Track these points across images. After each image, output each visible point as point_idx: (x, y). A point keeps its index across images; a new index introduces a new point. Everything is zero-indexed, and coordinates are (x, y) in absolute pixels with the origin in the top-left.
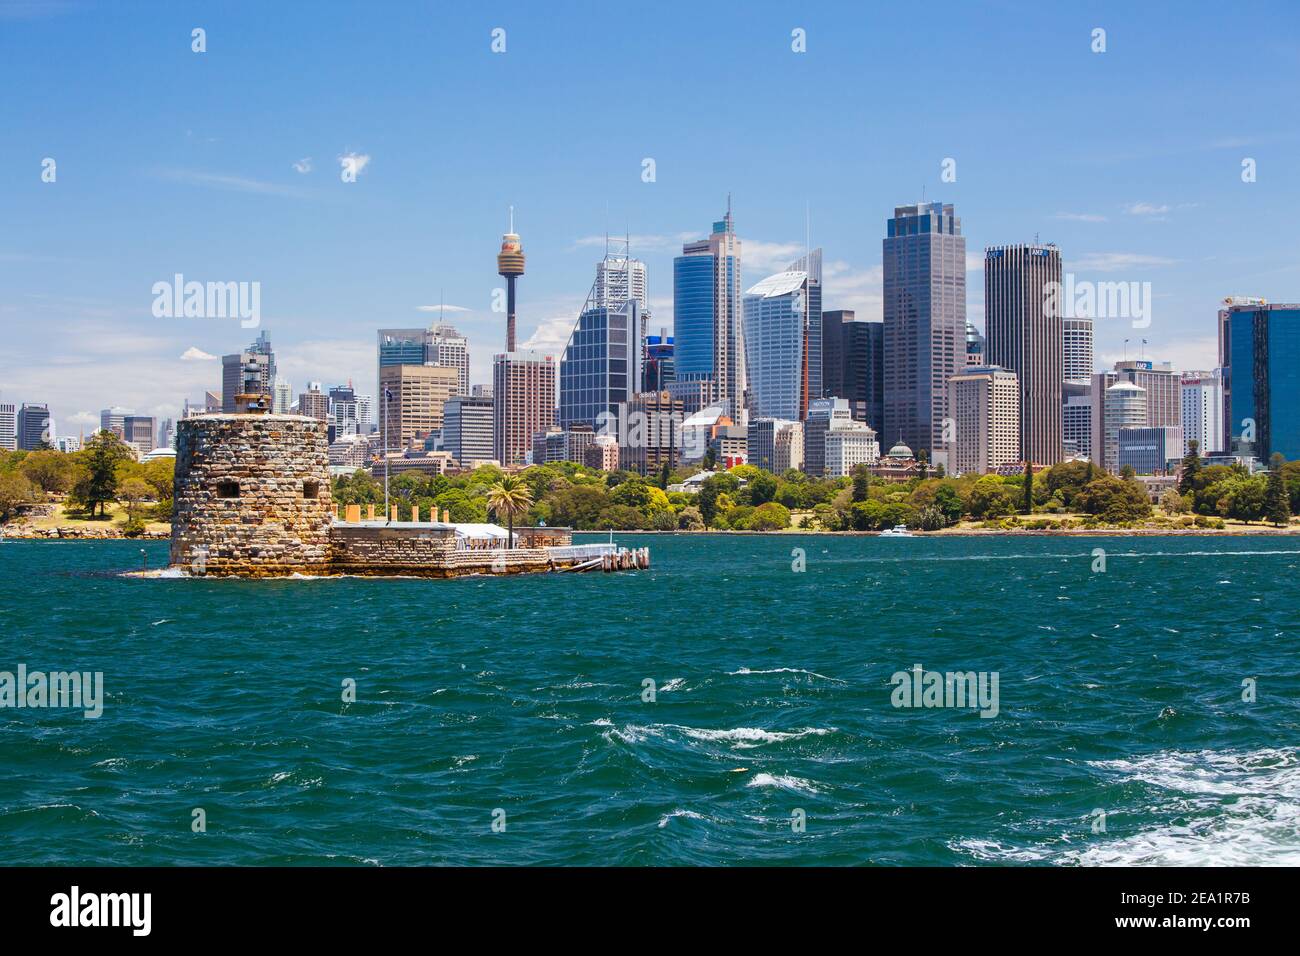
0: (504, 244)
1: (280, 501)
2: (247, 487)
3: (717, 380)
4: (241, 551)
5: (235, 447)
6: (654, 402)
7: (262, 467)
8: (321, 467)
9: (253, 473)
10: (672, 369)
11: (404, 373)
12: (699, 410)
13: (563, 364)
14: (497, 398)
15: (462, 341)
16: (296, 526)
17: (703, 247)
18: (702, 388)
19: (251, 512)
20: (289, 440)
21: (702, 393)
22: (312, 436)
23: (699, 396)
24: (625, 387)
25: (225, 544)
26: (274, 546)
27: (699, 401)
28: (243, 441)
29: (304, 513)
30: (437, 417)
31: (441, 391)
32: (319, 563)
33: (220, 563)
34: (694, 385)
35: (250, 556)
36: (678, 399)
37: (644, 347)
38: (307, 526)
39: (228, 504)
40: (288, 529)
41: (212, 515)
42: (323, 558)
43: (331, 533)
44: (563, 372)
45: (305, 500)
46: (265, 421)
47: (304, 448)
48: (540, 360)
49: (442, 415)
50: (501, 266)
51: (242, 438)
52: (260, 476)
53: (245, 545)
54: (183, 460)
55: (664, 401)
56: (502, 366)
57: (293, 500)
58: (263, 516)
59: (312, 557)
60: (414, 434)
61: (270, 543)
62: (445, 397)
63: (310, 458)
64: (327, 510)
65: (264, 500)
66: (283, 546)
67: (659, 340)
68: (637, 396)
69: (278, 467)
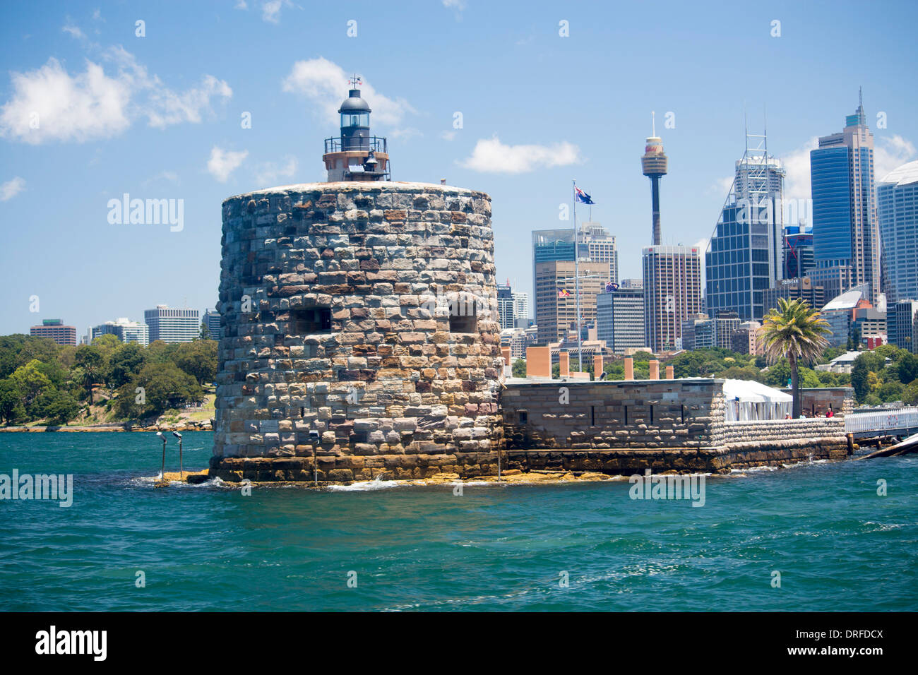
0: (647, 148)
1: (406, 337)
2: (344, 313)
3: (855, 266)
4: (337, 431)
5: (321, 241)
6: (796, 288)
7: (371, 276)
8: (480, 276)
9: (354, 287)
10: (812, 257)
11: (558, 269)
12: (838, 294)
13: (708, 256)
14: (647, 288)
15: (611, 240)
16: (438, 383)
17: (837, 139)
18: (841, 273)
19: (353, 359)
20: (421, 227)
21: (841, 278)
22: (463, 220)
23: (838, 281)
24: (768, 275)
25: (306, 420)
26: (398, 420)
27: (839, 286)
28: (336, 229)
29: (451, 359)
30: (590, 309)
31: (594, 284)
32: (482, 450)
33: (299, 454)
34: (833, 271)
35: (354, 440)
36: (818, 285)
37: (784, 237)
38: (458, 382)
39: (312, 344)
40: (420, 388)
41: (282, 367)
42: (487, 441)
43: (501, 395)
44: (708, 263)
45: (453, 336)
46: (375, 192)
47: (447, 241)
48: (686, 252)
49: (595, 307)
50: (644, 167)
51: (333, 223)
52: (367, 292)
53: (342, 420)
54: (231, 269)
55: (805, 287)
56: (651, 260)
57: (430, 335)
58: (375, 365)
59: (467, 438)
60: (569, 326)
61: (388, 415)
62: (595, 290)
63: (461, 259)
64: (494, 354)
65: (377, 336)
66: (414, 420)
67: (798, 230)
68: (780, 283)
69: (401, 274)
